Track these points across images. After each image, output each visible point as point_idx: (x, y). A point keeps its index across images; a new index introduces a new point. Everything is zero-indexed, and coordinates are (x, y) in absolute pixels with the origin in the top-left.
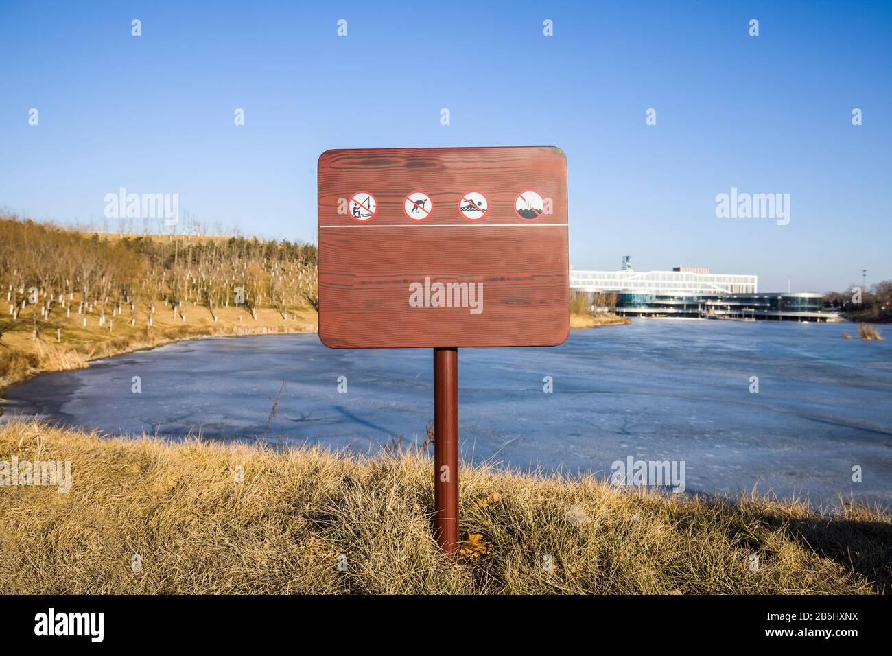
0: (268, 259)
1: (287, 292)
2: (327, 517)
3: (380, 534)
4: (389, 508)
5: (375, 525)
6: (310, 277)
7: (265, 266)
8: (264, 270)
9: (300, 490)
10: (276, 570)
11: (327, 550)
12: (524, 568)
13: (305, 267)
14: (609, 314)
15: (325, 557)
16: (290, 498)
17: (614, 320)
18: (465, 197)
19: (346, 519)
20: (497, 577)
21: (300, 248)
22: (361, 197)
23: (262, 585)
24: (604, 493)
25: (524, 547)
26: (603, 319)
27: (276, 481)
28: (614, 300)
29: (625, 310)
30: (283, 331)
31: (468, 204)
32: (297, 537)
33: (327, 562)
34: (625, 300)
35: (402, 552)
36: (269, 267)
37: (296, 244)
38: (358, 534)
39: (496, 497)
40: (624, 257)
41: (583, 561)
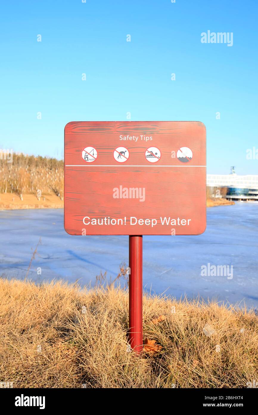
0: (29, 166)
1: (40, 185)
2: (68, 330)
3: (99, 341)
4: (103, 326)
5: (95, 336)
6: (53, 177)
7: (28, 169)
8: (27, 172)
9: (51, 310)
10: (39, 362)
11: (68, 350)
12: (180, 362)
13: (51, 171)
14: (222, 199)
15: (67, 353)
16: (46, 315)
17: (225, 203)
18: (148, 150)
19: (79, 332)
20: (164, 367)
21: (48, 160)
22: (89, 149)
23: (32, 371)
24: (223, 314)
25: (180, 348)
26: (219, 202)
27: (37, 305)
28: (225, 191)
29: (231, 197)
30: (38, 207)
31: (149, 154)
32: (51, 341)
33: (68, 357)
34: (232, 191)
35: (110, 352)
36: (30, 170)
37: (45, 157)
38: (86, 341)
39: (163, 318)
40: (231, 167)
41: (213, 358)
